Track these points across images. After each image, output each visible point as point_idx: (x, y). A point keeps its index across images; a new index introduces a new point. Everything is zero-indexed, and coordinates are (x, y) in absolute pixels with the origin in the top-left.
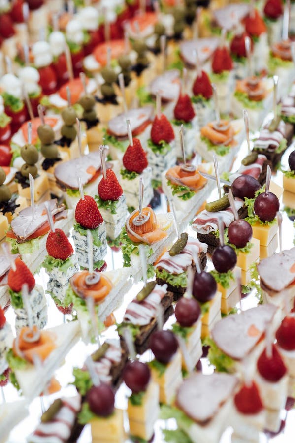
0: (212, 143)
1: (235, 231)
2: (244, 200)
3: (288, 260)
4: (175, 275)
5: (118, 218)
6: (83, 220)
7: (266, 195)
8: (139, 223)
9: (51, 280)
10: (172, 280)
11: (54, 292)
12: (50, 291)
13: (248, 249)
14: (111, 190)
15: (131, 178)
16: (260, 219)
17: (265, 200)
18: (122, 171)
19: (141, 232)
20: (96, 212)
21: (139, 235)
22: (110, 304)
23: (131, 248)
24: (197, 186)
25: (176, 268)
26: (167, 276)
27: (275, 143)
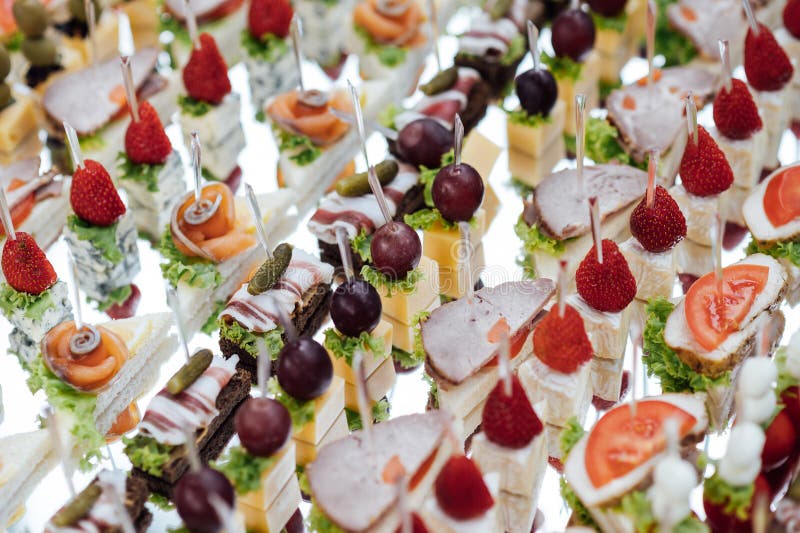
0: (374, 40)
1: (384, 246)
2: (419, 171)
3: (488, 312)
4: (259, 333)
5: (165, 199)
6: (85, 207)
7: (455, 171)
8: (196, 219)
9: (16, 331)
10: (250, 343)
11: (22, 353)
12: (16, 350)
13: (410, 285)
14: (148, 144)
15: (199, 113)
16: (443, 216)
17: (452, 180)
18: (180, 97)
19: (200, 236)
20: (109, 194)
21: (196, 242)
22: (124, 389)
23: (176, 270)
24: (329, 135)
25: (262, 320)
26: (240, 336)
27: (498, 45)
